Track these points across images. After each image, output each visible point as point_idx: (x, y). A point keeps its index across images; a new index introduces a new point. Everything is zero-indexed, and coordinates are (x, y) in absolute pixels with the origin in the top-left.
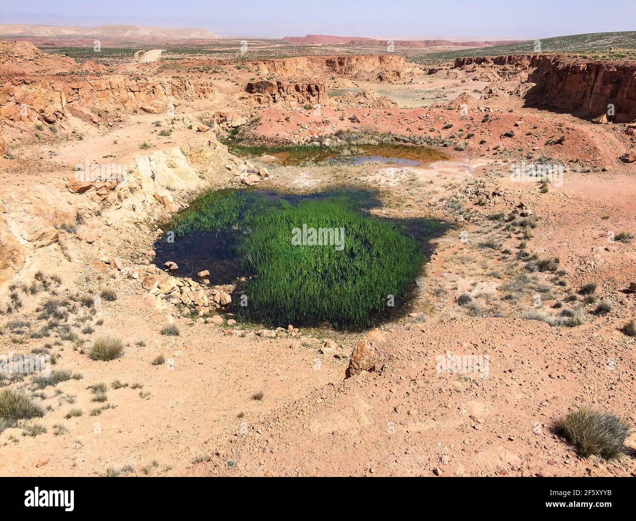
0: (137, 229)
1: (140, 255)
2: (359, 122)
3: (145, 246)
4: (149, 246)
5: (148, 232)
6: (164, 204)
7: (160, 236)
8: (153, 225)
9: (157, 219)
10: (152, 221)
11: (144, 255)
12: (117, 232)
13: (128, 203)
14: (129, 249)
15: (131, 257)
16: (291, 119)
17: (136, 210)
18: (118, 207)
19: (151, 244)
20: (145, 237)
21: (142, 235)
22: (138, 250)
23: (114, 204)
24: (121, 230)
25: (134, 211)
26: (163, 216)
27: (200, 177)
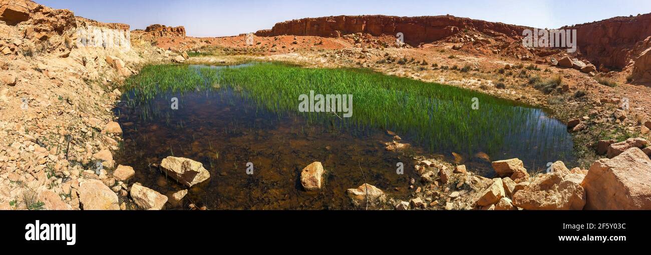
0: (86, 86)
1: (89, 133)
2: (210, 43)
3: (99, 112)
4: (105, 113)
5: (102, 92)
6: (116, 67)
7: (117, 99)
8: (106, 86)
9: (110, 80)
10: (105, 82)
11: (96, 134)
12: (51, 84)
13: (77, 54)
14: (67, 117)
15: (67, 137)
16: (175, 40)
17: (87, 64)
18: (63, 54)
19: (108, 110)
20: (97, 98)
21: (93, 95)
22: (86, 119)
23: (58, 49)
24: (60, 82)
25: (85, 65)
26: (116, 79)
27: (140, 56)
